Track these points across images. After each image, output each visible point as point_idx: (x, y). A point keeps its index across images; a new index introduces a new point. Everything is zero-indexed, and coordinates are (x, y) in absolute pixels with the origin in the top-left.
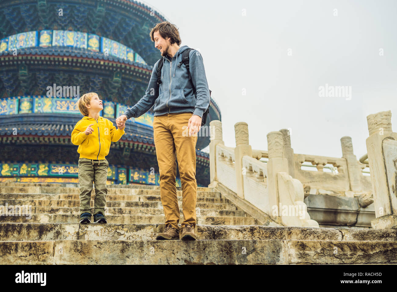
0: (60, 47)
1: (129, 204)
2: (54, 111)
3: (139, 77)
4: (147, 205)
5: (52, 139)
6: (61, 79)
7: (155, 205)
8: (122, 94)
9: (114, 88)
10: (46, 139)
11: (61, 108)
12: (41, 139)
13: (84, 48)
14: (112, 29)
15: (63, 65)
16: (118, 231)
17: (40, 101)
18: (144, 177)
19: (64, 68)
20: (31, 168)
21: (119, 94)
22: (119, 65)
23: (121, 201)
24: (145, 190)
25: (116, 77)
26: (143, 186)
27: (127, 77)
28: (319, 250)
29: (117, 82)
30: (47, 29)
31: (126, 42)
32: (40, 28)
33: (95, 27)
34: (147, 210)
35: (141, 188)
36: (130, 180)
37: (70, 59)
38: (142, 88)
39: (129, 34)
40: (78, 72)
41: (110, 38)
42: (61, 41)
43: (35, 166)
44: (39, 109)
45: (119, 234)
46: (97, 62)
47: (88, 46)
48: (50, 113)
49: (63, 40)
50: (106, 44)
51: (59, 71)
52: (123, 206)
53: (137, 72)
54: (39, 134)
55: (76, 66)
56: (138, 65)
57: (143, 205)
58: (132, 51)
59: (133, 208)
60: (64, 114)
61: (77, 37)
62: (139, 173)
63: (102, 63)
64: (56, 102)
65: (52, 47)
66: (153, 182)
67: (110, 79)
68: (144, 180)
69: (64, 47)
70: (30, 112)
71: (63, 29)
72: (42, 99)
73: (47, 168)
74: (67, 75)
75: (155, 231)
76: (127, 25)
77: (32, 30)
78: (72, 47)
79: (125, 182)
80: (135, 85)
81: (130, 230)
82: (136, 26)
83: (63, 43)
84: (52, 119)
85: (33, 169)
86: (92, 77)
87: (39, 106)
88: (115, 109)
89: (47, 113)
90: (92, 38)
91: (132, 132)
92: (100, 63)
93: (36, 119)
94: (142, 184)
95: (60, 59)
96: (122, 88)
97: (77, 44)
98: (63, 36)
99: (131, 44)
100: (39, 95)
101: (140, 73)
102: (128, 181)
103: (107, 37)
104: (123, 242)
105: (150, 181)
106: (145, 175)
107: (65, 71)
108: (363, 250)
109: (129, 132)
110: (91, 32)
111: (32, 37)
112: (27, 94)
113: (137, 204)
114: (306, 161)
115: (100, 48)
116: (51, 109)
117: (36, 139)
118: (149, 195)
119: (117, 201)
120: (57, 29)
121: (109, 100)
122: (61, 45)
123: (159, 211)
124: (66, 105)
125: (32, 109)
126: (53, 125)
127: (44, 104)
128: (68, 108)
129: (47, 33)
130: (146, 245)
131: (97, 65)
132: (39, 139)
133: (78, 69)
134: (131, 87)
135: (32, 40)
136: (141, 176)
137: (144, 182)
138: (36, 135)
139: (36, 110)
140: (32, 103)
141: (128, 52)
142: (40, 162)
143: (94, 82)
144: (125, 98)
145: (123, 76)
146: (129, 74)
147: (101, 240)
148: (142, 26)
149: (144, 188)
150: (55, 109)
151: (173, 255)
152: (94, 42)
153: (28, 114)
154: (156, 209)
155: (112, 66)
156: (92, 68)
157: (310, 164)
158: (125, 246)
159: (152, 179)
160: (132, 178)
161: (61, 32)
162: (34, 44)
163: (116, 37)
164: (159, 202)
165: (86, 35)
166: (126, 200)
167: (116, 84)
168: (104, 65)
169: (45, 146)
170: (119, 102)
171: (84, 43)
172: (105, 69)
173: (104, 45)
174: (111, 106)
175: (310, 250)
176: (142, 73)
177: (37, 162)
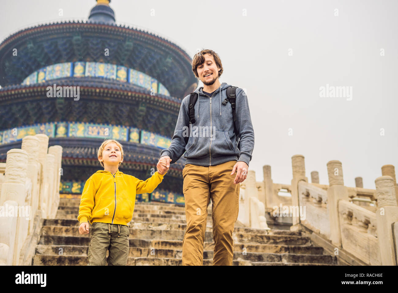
0: (92, 77)
1: (153, 216)
2: (87, 136)
3: (162, 107)
4: (165, 217)
5: (85, 161)
6: (93, 108)
7: (170, 217)
8: (146, 121)
9: (140, 116)
10: (80, 161)
11: (93, 132)
12: (76, 161)
13: (113, 79)
14: (139, 61)
15: (96, 95)
16: (149, 226)
17: (74, 127)
18: (164, 196)
19: (96, 98)
20: (66, 186)
21: (143, 121)
22: (144, 96)
23: (147, 213)
24: (164, 207)
25: (142, 106)
26: (162, 204)
27: (151, 106)
28: (250, 238)
29: (142, 111)
30: (80, 60)
31: (151, 73)
32: (75, 60)
33: (123, 60)
34: (165, 220)
35: (161, 205)
36: (152, 198)
37: (102, 90)
38: (165, 117)
39: (154, 66)
40: (108, 102)
41: (136, 70)
42: (93, 72)
43: (69, 184)
44: (74, 133)
45: (150, 227)
46: (125, 93)
47: (117, 76)
48: (83, 137)
49: (95, 71)
50: (133, 75)
51: (91, 100)
52: (149, 216)
53: (160, 103)
54: (75, 157)
55: (107, 96)
56: (161, 96)
57: (162, 217)
58: (156, 81)
59: (156, 218)
60: (95, 138)
61: (108, 69)
62: (160, 193)
63: (130, 94)
64: (88, 127)
65: (85, 77)
66: (172, 201)
67: (136, 108)
68: (164, 199)
69: (95, 78)
70: (65, 136)
71: (95, 61)
72: (76, 125)
73: (80, 186)
74: (98, 104)
75: (168, 227)
76: (153, 58)
77: (68, 61)
78: (102, 78)
79: (147, 200)
80: (158, 113)
81: (156, 225)
82: (161, 59)
83: (95, 74)
84: (85, 143)
85: (68, 187)
86: (120, 106)
87: (73, 131)
88: (140, 134)
89: (79, 137)
90: (120, 69)
91: (154, 156)
92: (127, 94)
93: (71, 143)
94: (162, 202)
95: (93, 90)
96: (146, 116)
97: (107, 76)
98: (95, 67)
99: (155, 75)
100: (73, 121)
101: (163, 104)
102: (150, 200)
103: (134, 68)
104: (152, 230)
105: (169, 200)
106: (165, 194)
107: (96, 101)
108: (273, 239)
109: (152, 156)
110: (120, 64)
111: (68, 68)
112: (63, 120)
113: (158, 216)
114: (283, 188)
115: (128, 78)
116: (84, 134)
117: (72, 161)
118: (166, 210)
119: (145, 213)
120: (90, 61)
121: (135, 126)
122: (93, 75)
123: (172, 221)
124: (97, 131)
125: (67, 133)
126: (85, 148)
127: (78, 129)
128: (98, 133)
129: (81, 65)
130: (163, 232)
131: (125, 96)
132: (74, 161)
133: (108, 99)
134: (155, 115)
135: (67, 71)
136: (161, 195)
137: (164, 201)
138: (72, 157)
139: (70, 135)
140: (67, 128)
141: (152, 82)
142: (74, 181)
143: (121, 111)
144: (149, 125)
145: (148, 105)
146: (153, 104)
147: (142, 229)
148: (166, 59)
149: (163, 205)
150: (88, 134)
151: (176, 237)
152: (122, 73)
153: (63, 138)
154: (171, 219)
155: (139, 97)
156: (121, 98)
157: (286, 190)
158: (153, 232)
159: (171, 199)
160: (154, 197)
161: (93, 64)
162: (69, 74)
163: (142, 69)
164: (173, 215)
165: (115, 67)
166: (151, 213)
167: (141, 113)
168: (131, 96)
169: (79, 167)
170: (143, 129)
171: (113, 74)
172: (132, 100)
173: (131, 76)
174: (137, 132)
175: (245, 238)
176: (164, 103)
177: (71, 180)
